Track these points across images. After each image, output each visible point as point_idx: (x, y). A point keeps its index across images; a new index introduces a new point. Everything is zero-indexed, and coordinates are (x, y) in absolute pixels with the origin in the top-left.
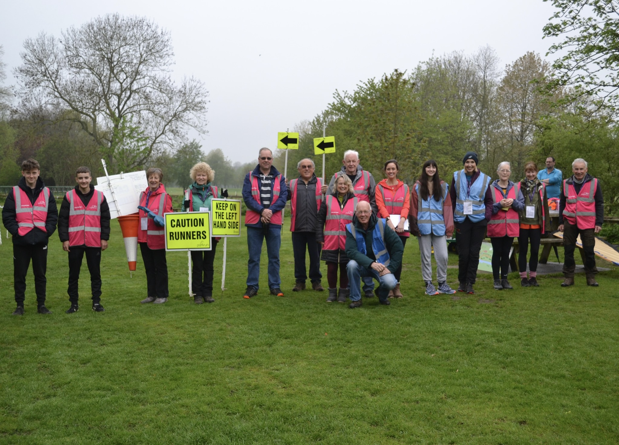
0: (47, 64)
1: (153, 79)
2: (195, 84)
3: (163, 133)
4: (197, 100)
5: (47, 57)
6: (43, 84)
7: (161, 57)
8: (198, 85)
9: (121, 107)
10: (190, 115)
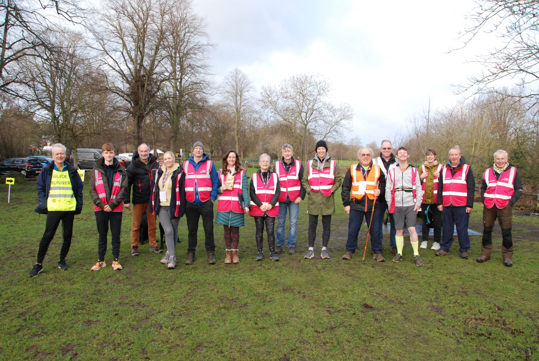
0: (272, 97)
1: (324, 104)
2: (347, 105)
3: (329, 132)
4: (349, 113)
5: (271, 94)
6: (269, 107)
7: (328, 91)
8: (349, 106)
9: (307, 119)
10: (343, 122)
